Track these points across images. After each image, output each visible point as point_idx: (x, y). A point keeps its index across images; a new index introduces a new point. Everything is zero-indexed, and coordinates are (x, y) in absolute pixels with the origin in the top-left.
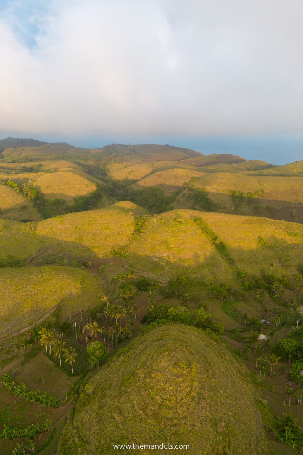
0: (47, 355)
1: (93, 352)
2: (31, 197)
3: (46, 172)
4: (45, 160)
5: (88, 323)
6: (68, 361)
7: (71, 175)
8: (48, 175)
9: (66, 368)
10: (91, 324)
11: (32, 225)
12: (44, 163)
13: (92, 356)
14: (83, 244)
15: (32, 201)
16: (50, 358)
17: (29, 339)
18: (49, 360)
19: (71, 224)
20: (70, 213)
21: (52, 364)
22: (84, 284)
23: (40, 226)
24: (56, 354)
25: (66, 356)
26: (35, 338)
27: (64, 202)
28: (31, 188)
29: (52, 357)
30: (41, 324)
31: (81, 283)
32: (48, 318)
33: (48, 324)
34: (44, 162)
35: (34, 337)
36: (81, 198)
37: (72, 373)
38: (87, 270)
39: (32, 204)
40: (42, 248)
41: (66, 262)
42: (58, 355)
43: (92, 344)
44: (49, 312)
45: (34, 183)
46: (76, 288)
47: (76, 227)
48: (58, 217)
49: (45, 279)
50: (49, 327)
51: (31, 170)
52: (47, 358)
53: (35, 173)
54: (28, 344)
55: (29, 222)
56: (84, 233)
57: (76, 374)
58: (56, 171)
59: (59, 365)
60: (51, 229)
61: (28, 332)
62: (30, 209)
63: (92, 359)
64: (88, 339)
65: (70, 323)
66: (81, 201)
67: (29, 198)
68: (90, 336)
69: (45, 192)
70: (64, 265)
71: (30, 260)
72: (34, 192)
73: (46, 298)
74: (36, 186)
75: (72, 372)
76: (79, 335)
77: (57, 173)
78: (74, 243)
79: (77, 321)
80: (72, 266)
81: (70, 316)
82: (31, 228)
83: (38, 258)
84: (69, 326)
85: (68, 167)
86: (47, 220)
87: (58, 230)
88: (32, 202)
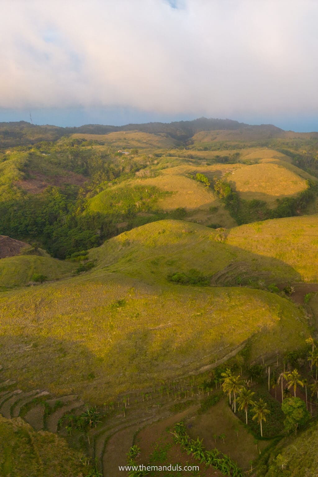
0: (230, 406)
1: (289, 411)
2: (223, 196)
3: (244, 163)
4: (244, 147)
5: (286, 371)
6: (257, 419)
7: (275, 168)
8: (247, 168)
9: (253, 427)
10: (289, 372)
11: (222, 232)
12: (240, 152)
13: (287, 417)
14: (285, 261)
15: (224, 201)
16: (233, 411)
17: (209, 381)
18: (233, 413)
19: (271, 234)
20: (270, 219)
21: (236, 418)
22: (283, 316)
23: (231, 235)
24: (241, 406)
25: (254, 411)
26: (216, 382)
27: (264, 204)
28: (224, 184)
29: (237, 410)
30: (226, 363)
31: (281, 314)
32: (234, 357)
33: (234, 365)
34: (242, 150)
35: (215, 379)
36: (287, 199)
37: (261, 436)
38: (288, 298)
39: (224, 205)
40: (233, 263)
41: (261, 284)
42: (244, 408)
43: (289, 401)
44: (236, 348)
45: (228, 178)
46: (272, 320)
47: (278, 239)
48: (256, 224)
49: (234, 304)
50: (235, 369)
51: (225, 160)
52: (230, 410)
53: (230, 164)
54: (207, 388)
55: (219, 229)
56: (288, 246)
57: (266, 438)
58: (257, 163)
59: (244, 421)
60: (246, 238)
61: (208, 372)
62: (221, 211)
63: (288, 422)
64: (284, 393)
65: (261, 367)
66: (285, 204)
67: (221, 197)
68: (287, 389)
69: (241, 190)
70: (258, 288)
71: (217, 277)
72: (227, 188)
73: (234, 330)
74: (231, 181)
75: (261, 433)
76: (273, 385)
77: (258, 165)
78: (273, 259)
79: (271, 366)
80: (268, 290)
81: (262, 357)
82: (220, 236)
83: (227, 275)
84: (261, 371)
85: (272, 158)
86: (241, 226)
87: (255, 241)
88: (224, 203)
